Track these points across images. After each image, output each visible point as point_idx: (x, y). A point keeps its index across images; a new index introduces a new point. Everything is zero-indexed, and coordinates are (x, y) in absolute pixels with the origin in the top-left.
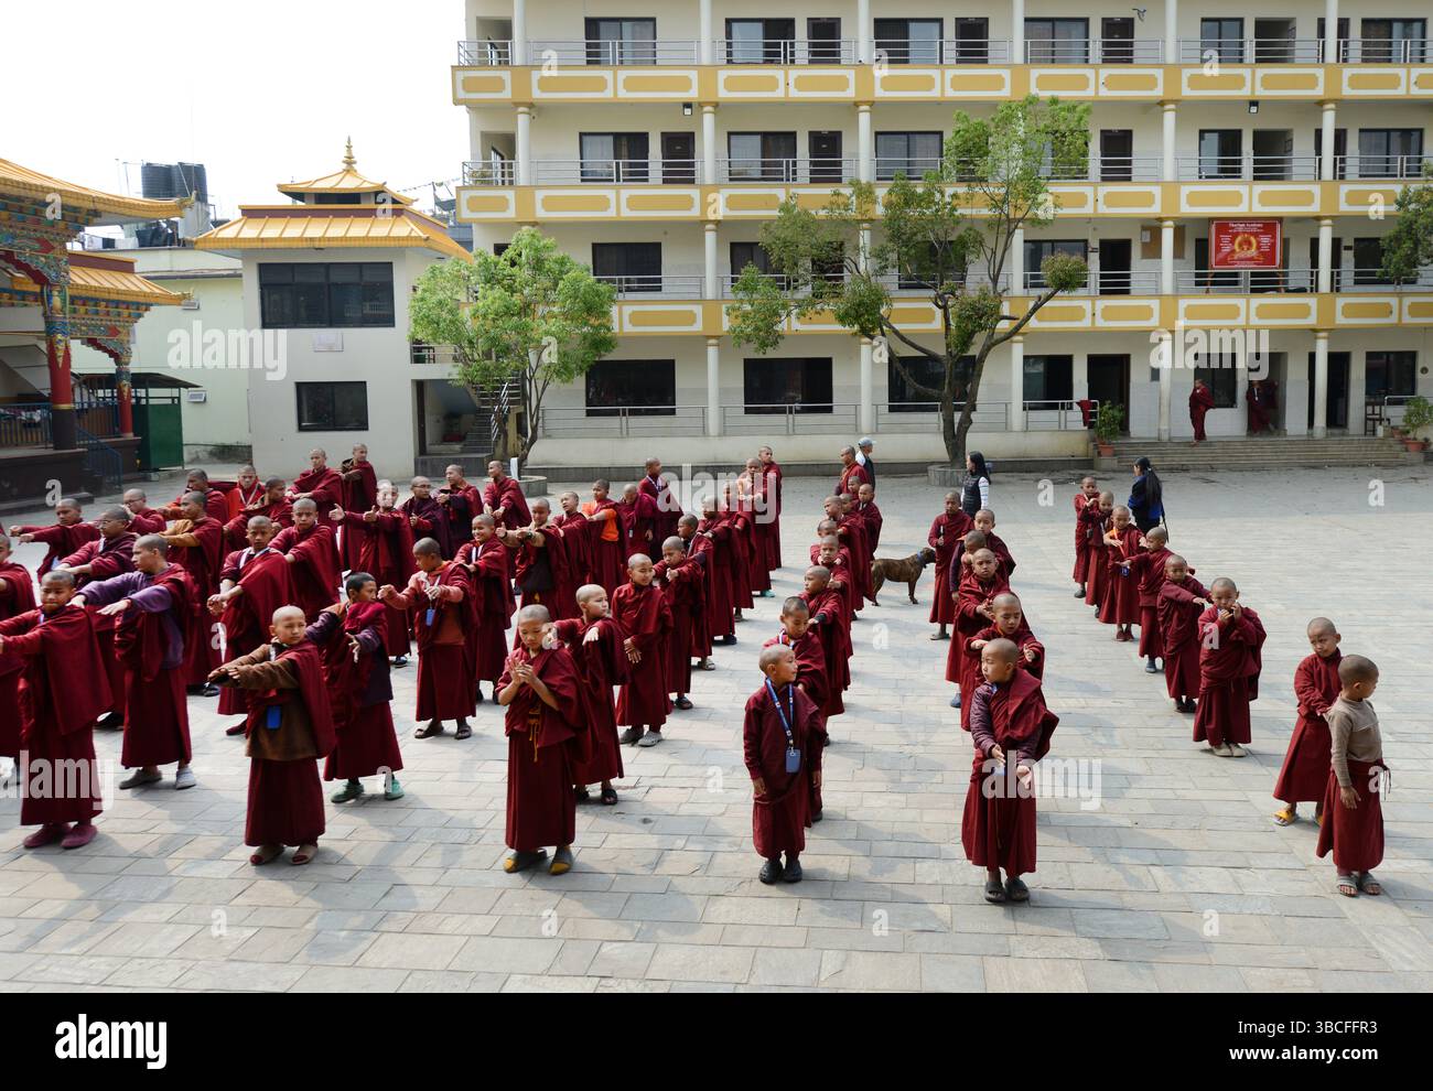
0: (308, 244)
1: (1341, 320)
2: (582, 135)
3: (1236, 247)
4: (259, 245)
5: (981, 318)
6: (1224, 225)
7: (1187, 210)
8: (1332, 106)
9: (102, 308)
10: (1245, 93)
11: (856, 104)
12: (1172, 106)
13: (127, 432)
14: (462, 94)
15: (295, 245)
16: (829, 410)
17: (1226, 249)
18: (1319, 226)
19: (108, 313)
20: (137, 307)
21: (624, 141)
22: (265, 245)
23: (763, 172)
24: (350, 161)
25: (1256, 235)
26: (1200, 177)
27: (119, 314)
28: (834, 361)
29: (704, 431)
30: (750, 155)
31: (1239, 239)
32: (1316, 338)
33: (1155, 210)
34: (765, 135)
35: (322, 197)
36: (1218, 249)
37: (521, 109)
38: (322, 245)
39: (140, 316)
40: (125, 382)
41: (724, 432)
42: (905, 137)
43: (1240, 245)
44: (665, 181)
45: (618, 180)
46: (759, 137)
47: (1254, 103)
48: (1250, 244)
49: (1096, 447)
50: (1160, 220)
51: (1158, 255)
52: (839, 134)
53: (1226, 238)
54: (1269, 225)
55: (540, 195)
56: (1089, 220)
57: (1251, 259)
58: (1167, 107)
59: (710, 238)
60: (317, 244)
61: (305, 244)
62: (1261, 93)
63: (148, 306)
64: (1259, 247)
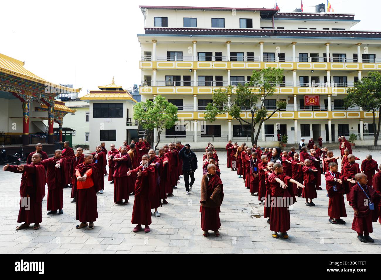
0: (106, 99)
1: (334, 117)
2: (166, 76)
3: (310, 101)
4: (94, 99)
5: (263, 114)
6: (307, 96)
7: (299, 93)
8: (329, 71)
9: (58, 113)
10: (311, 68)
11: (227, 70)
12: (295, 71)
13: (60, 141)
14: (142, 67)
15: (102, 99)
16: (220, 136)
17: (308, 101)
18: (328, 97)
19: (59, 114)
20: (65, 113)
21: (175, 77)
22: (96, 99)
23: (205, 84)
24: (113, 82)
25: (314, 98)
26: (300, 86)
27: (61, 114)
28: (221, 126)
29: (193, 141)
30: (203, 80)
31: (310, 99)
32: (328, 121)
33: (292, 93)
34: (206, 77)
35: (107, 89)
36: (306, 101)
37: (154, 70)
38: (109, 99)
39: (65, 115)
40: (61, 130)
41: (198, 141)
42: (236, 77)
43: (311, 100)
44: (184, 86)
45: (175, 86)
46: (204, 77)
47: (313, 70)
48: (313, 100)
49: (282, 145)
50: (294, 95)
51: (293, 103)
52: (222, 76)
53: (308, 99)
54: (317, 96)
55: (158, 88)
56: (278, 95)
57: (313, 103)
58: (294, 71)
59: (195, 98)
60: (107, 99)
61: (104, 99)
62: (314, 68)
63: (67, 113)
64: (315, 101)
